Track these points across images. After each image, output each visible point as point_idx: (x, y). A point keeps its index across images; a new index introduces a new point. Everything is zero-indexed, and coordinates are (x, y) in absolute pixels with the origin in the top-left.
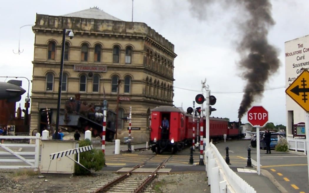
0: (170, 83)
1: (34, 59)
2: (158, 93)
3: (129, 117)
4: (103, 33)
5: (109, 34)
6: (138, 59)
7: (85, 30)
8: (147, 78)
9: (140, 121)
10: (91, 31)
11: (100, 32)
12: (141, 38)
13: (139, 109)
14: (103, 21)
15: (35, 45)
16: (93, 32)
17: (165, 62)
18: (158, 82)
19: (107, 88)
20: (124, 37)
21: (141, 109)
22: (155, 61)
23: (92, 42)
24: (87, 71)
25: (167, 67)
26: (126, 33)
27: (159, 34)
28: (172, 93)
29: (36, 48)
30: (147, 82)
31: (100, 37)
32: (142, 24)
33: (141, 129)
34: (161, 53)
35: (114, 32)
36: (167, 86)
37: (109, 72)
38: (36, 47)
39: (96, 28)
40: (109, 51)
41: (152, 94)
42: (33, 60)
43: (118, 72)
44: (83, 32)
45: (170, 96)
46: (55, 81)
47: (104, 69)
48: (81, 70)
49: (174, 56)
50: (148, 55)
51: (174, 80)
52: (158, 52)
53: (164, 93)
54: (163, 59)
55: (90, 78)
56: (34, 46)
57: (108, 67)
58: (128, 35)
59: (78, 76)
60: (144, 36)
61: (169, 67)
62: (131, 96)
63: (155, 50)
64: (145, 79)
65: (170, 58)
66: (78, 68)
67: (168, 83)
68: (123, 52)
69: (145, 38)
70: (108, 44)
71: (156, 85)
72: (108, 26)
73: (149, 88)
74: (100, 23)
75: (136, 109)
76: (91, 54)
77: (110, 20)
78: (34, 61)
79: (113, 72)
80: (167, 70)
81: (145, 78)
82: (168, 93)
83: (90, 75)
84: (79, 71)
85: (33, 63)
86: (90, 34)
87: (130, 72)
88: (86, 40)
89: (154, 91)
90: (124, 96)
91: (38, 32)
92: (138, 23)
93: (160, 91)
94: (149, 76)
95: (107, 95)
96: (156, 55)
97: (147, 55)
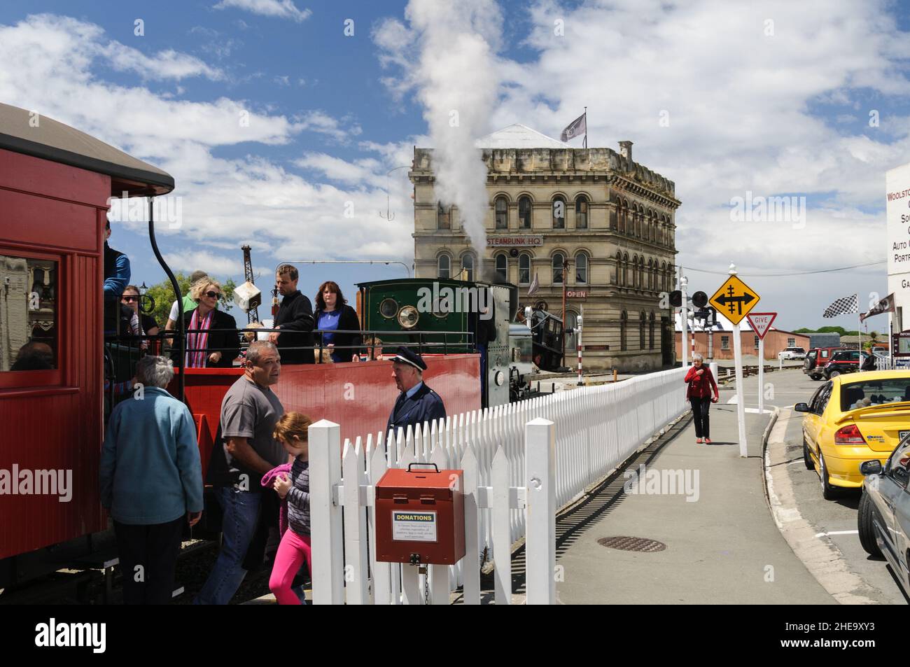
0: (667, 260)
1: (416, 229)
2: (641, 279)
3: (577, 328)
4: (532, 175)
5: (543, 175)
6: (600, 218)
7: (500, 172)
8: (619, 254)
9: (608, 334)
10: (510, 172)
11: (528, 172)
12: (605, 178)
13: (604, 312)
14: (530, 152)
15: (416, 204)
16: (514, 174)
17: (654, 219)
18: (642, 259)
19: (544, 275)
20: (571, 179)
21: (609, 312)
22: (633, 219)
23: (514, 192)
24: (507, 245)
25: (660, 227)
26: (576, 171)
27: (641, 165)
28: (672, 278)
29: (417, 211)
30: (620, 260)
31: (527, 183)
32: (605, 151)
33: (610, 348)
34: (646, 203)
35: (552, 171)
36: (660, 265)
37: (546, 245)
38: (417, 207)
39: (519, 166)
40: (544, 207)
41: (631, 283)
42: (414, 232)
43: (562, 245)
44: (497, 175)
45: (669, 283)
46: (452, 266)
47: (537, 241)
48: (497, 246)
49: (675, 204)
50: (618, 209)
51: (678, 252)
52: (639, 200)
53: (656, 279)
54: (650, 213)
55: (514, 259)
56: (413, 207)
57: (545, 237)
58: (578, 174)
59: (491, 257)
60: (610, 175)
61: (665, 228)
62: (589, 288)
63: (631, 197)
64: (615, 256)
65: (666, 210)
66: (491, 241)
67: (663, 259)
68: (570, 207)
69: (612, 179)
70: (542, 193)
71: (639, 264)
72: (541, 160)
73: (624, 271)
74: (527, 157)
75: (600, 312)
76: (514, 214)
77: (545, 149)
78: (416, 232)
79: (554, 245)
80: (661, 234)
81: (614, 254)
82: (663, 280)
83: (514, 253)
84: (493, 247)
85: (414, 237)
86: (521, 178)
87: (586, 244)
88: (503, 190)
89: (634, 277)
90: (576, 289)
91: (419, 181)
92: (597, 150)
93: (646, 275)
94: (623, 249)
95: (545, 288)
96: (635, 208)
97: (616, 210)
